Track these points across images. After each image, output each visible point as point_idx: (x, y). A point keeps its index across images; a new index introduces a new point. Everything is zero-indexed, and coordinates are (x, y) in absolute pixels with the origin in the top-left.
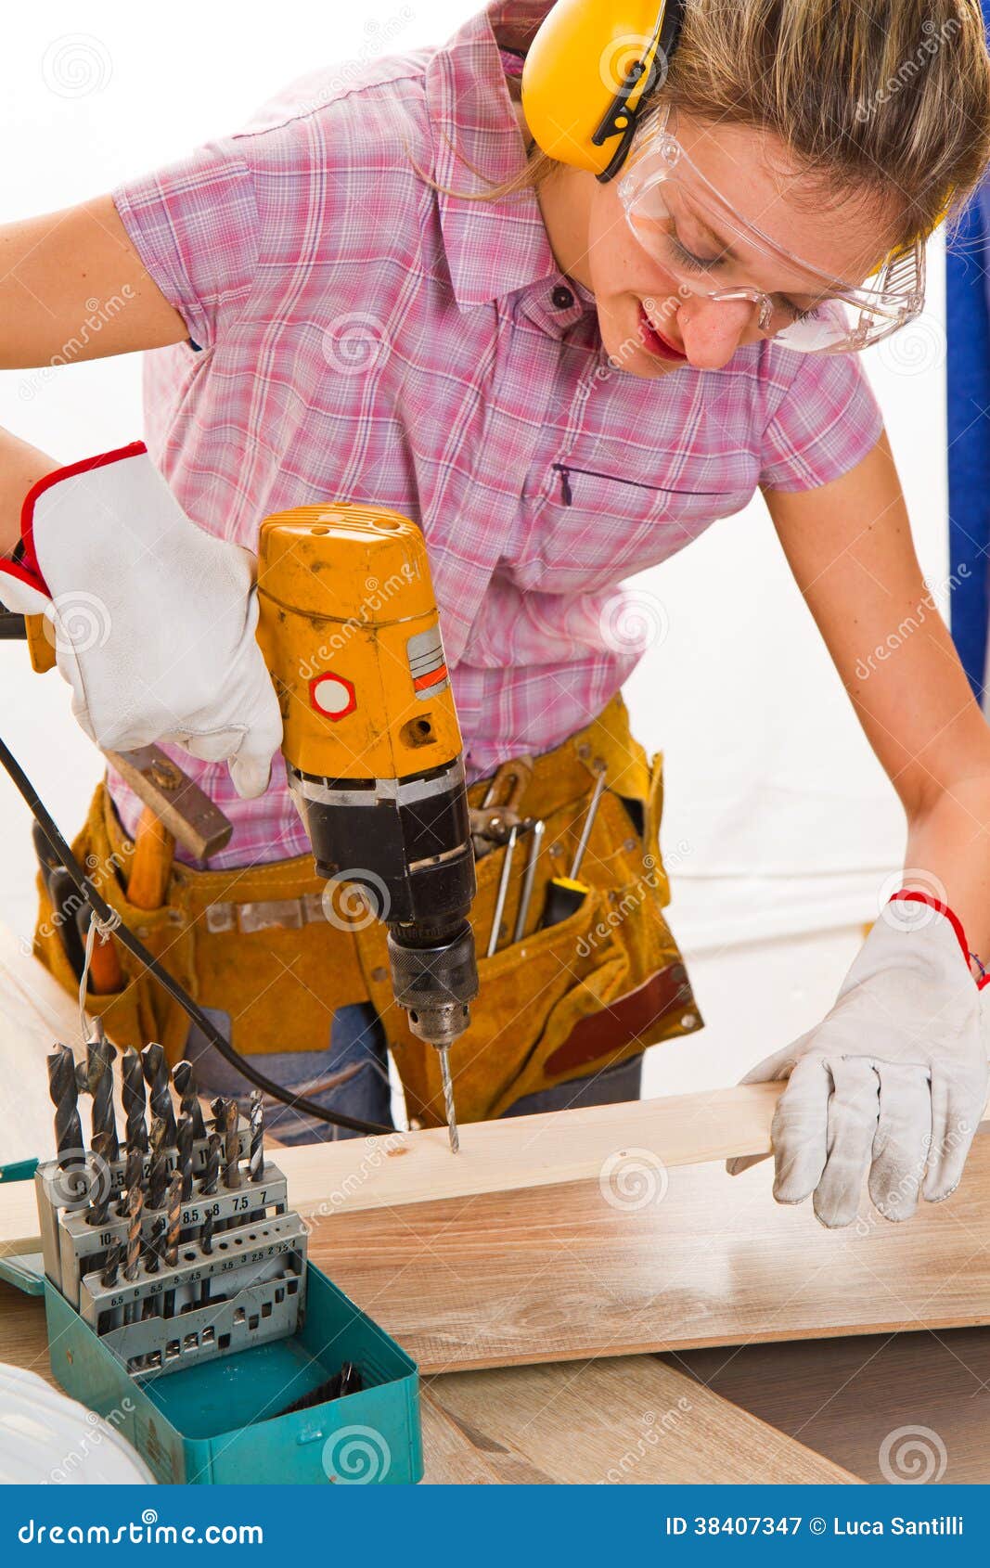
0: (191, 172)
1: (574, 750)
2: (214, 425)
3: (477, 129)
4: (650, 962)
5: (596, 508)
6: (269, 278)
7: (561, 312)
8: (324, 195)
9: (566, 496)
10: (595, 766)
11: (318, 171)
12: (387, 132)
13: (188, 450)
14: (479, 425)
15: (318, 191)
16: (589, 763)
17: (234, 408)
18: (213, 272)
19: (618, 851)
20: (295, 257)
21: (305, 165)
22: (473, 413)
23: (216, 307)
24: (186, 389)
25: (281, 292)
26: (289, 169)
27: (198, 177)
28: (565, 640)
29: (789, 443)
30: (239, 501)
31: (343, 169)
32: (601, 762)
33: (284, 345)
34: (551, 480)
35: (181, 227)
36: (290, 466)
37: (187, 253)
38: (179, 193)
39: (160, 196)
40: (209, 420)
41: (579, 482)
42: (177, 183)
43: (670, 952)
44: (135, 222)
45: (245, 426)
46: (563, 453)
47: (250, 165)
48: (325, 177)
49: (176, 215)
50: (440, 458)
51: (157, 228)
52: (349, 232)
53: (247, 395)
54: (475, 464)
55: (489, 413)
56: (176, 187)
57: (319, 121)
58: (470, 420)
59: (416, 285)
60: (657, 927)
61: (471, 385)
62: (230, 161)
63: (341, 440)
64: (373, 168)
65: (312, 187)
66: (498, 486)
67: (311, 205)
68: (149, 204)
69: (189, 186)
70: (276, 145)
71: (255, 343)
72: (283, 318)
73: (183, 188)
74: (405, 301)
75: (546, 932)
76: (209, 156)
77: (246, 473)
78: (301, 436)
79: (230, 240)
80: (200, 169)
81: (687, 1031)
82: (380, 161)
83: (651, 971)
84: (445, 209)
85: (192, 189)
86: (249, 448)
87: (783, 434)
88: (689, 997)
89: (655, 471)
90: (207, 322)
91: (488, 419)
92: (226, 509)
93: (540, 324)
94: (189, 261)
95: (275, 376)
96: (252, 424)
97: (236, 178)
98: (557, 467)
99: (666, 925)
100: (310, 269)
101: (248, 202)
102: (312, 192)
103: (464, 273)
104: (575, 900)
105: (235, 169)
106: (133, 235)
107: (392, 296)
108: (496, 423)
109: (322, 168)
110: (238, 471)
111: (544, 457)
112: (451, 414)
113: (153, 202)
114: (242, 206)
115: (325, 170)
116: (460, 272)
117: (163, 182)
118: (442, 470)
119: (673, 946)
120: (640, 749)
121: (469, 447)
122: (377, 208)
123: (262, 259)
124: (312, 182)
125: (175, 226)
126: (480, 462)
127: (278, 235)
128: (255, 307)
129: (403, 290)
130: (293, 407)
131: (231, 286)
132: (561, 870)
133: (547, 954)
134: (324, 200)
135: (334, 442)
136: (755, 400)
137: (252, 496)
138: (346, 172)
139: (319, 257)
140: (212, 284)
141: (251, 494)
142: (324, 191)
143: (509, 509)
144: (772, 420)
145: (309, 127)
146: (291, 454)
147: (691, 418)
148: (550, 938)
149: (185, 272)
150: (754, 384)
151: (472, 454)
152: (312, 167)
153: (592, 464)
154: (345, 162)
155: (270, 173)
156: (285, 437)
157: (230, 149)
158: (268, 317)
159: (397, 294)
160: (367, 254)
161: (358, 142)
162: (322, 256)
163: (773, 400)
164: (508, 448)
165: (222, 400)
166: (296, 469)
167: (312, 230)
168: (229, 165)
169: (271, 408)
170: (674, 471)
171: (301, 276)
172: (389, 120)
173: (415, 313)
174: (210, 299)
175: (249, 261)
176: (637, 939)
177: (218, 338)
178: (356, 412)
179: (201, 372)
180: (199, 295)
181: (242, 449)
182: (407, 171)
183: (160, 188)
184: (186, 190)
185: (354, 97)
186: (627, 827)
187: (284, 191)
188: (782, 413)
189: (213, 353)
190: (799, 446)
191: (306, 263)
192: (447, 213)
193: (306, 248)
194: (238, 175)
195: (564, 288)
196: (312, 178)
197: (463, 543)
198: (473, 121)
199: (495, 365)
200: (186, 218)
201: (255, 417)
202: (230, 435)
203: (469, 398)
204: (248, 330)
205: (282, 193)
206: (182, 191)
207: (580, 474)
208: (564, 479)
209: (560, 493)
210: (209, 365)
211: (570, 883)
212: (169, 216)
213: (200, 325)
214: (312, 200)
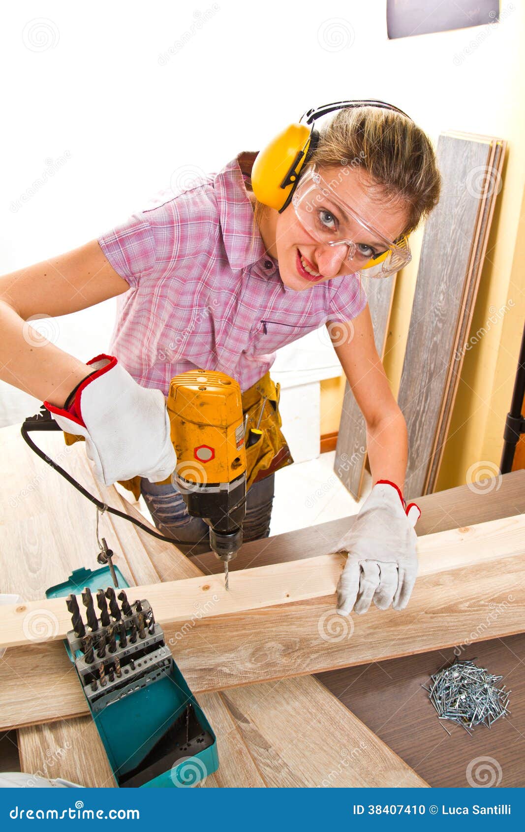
0: (128, 228)
1: (255, 388)
2: (139, 311)
3: (235, 203)
4: (279, 447)
5: (275, 333)
6: (160, 266)
7: (268, 270)
8: (180, 234)
9: (265, 331)
10: (261, 392)
11: (177, 225)
12: (202, 207)
13: (130, 317)
14: (235, 308)
15: (178, 233)
16: (260, 391)
17: (147, 305)
18: (138, 266)
19: (269, 416)
20: (169, 258)
21: (172, 222)
22: (234, 304)
23: (140, 278)
24: (129, 298)
25: (164, 270)
26: (166, 225)
27: (130, 230)
28: (256, 361)
29: (337, 307)
30: (148, 333)
31: (187, 223)
32: (263, 390)
33: (164, 286)
34: (260, 326)
35: (126, 251)
36: (168, 326)
37: (129, 260)
38: (123, 237)
39: (116, 239)
40: (136, 310)
41: (269, 326)
42: (122, 233)
43: (284, 443)
44: (107, 249)
45: (150, 311)
46: (264, 318)
47: (151, 224)
48: (180, 227)
49: (123, 246)
50: (222, 318)
51: (116, 252)
52: (190, 247)
53: (150, 302)
54: (234, 321)
55: (239, 305)
56: (123, 234)
57: (176, 203)
58: (233, 306)
59: (213, 262)
60: (280, 437)
61: (234, 294)
62: (143, 223)
63: (186, 317)
64: (198, 222)
65: (175, 231)
66: (241, 328)
67: (175, 238)
68: (112, 242)
69: (127, 234)
70: (160, 215)
71: (154, 286)
72: (164, 278)
73: (125, 235)
74: (209, 268)
75: (250, 448)
76: (134, 221)
77: (150, 325)
78: (172, 316)
79: (145, 254)
80: (131, 226)
81: (289, 464)
82: (200, 218)
83: (279, 450)
84: (225, 234)
85: (128, 235)
86: (151, 317)
87: (335, 305)
88: (289, 454)
89: (296, 321)
90: (136, 282)
91: (239, 307)
92: (144, 335)
93: (260, 275)
94: (129, 263)
95: (161, 296)
96: (152, 311)
97: (145, 230)
98: (262, 322)
99: (282, 435)
100: (175, 262)
101: (151, 239)
102: (175, 233)
103: (233, 257)
104: (258, 437)
105: (145, 226)
106: (107, 254)
107: (205, 266)
108: (241, 308)
109: (178, 223)
110: (148, 325)
111: (258, 319)
112: (226, 304)
113: (114, 241)
114: (149, 241)
115: (180, 224)
116: (232, 257)
117: (117, 233)
118: (223, 322)
119: (285, 441)
120: (273, 382)
121: (232, 316)
122: (199, 237)
123: (158, 259)
124: (175, 229)
125: (123, 250)
126: (235, 321)
127: (163, 250)
128: (154, 276)
129: (208, 265)
130: (168, 307)
131: (145, 270)
132: (253, 426)
133: (251, 454)
134: (180, 236)
135: (184, 318)
136: (327, 295)
137: (154, 333)
138: (188, 224)
139: (179, 257)
140: (138, 270)
141: (153, 332)
142: (180, 232)
143: (245, 336)
144: (332, 301)
145: (172, 207)
146: (168, 322)
147: (309, 304)
148: (252, 449)
149: (128, 267)
150: (327, 289)
151: (233, 317)
152: (175, 223)
153: (274, 320)
154: (187, 220)
155: (159, 227)
156: (165, 316)
157: (142, 217)
158: (159, 279)
159: (207, 266)
160: (196, 253)
161: (192, 211)
162: (180, 257)
163: (333, 293)
164: (245, 317)
165: (141, 304)
166: (171, 327)
167: (176, 247)
168: (142, 224)
169: (160, 306)
170: (302, 321)
171: (172, 264)
172: (202, 202)
173: (213, 272)
174: (137, 275)
175: (152, 261)
176: (275, 442)
177: (140, 285)
178: (192, 306)
179: (134, 294)
180: (133, 274)
181: (149, 318)
182: (210, 221)
183: (116, 235)
184: (126, 235)
185: (188, 193)
186: (271, 409)
187: (164, 233)
188: (335, 298)
189: (138, 289)
190: (340, 309)
191: (174, 260)
192: (226, 235)
193: (174, 254)
194: (146, 228)
195: (269, 261)
196: (175, 227)
197: (230, 347)
198: (233, 200)
199: (241, 289)
200: (127, 246)
201: (153, 309)
202: (145, 313)
203: (232, 298)
204: (151, 283)
205: (164, 234)
206: (125, 236)
207: (270, 323)
208: (264, 325)
209: (262, 329)
210: (137, 292)
211: (256, 431)
212: (120, 246)
213: (133, 283)
214: (175, 236)
